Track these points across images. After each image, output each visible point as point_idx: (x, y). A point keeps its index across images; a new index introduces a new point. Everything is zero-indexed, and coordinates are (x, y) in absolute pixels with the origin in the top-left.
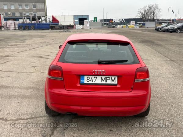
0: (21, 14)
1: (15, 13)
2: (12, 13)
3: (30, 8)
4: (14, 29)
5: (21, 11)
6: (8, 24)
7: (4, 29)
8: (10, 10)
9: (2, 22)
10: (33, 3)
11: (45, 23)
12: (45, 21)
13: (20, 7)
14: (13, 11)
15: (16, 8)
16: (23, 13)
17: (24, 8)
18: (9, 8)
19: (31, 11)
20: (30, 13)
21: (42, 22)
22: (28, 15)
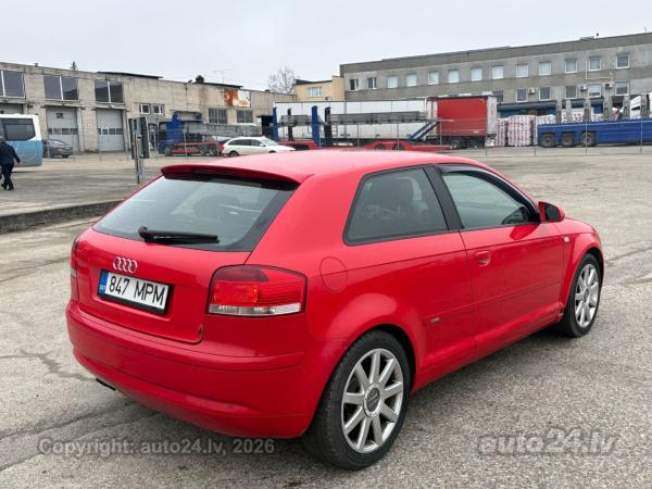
0: (570, 90)
1: (552, 88)
2: (542, 90)
3: (609, 67)
4: (528, 142)
5: (570, 81)
6: (511, 128)
7: (492, 144)
8: (534, 79)
9: (489, 122)
10: (621, 49)
11: (639, 117)
12: (638, 112)
13: (571, 66)
14: (544, 84)
15: (557, 72)
16: (579, 86)
17: (582, 70)
18: (534, 74)
19: (609, 80)
20: (604, 84)
21: (628, 115)
22: (598, 94)
